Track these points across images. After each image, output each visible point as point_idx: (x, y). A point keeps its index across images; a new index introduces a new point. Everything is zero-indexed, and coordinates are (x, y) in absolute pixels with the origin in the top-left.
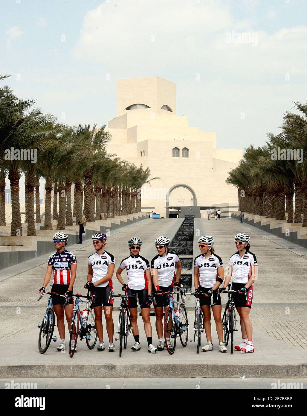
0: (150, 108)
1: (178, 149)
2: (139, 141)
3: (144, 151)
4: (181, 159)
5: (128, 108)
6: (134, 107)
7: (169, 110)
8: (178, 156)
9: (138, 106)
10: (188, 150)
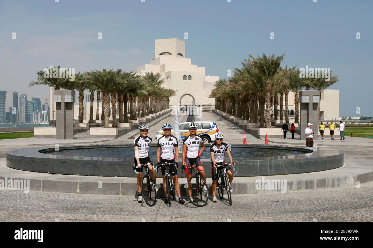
0: (172, 54)
1: (186, 76)
2: (166, 71)
3: (169, 77)
4: (187, 81)
5: (161, 54)
6: (164, 54)
7: (182, 55)
8: (186, 79)
9: (166, 53)
10: (191, 76)
